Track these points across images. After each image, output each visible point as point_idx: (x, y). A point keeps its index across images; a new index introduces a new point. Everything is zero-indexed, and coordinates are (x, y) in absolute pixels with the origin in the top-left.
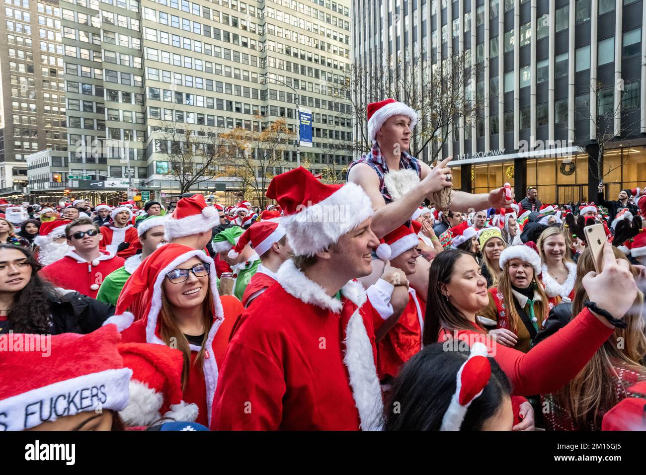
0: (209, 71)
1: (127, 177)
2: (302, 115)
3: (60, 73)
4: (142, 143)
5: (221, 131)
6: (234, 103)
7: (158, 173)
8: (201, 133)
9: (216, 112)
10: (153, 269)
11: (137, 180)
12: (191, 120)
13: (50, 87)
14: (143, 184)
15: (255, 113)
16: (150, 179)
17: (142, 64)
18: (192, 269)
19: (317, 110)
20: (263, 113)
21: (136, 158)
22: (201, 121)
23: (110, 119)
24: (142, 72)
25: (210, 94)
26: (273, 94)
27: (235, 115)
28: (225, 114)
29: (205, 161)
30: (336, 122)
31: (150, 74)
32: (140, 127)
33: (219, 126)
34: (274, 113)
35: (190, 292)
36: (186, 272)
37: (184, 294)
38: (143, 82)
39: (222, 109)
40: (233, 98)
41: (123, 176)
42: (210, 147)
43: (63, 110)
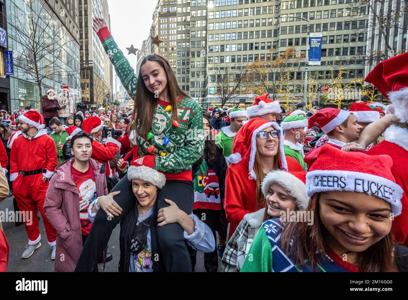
0: (240, 26)
1: (197, 97)
2: (312, 40)
3: (175, 49)
4: (203, 78)
5: (245, 64)
6: (254, 44)
7: (210, 94)
8: (233, 68)
9: (242, 53)
10: (250, 130)
11: (201, 98)
12: (228, 61)
13: (172, 56)
14: (203, 100)
15: (269, 47)
16: (206, 98)
17: (206, 34)
18: (270, 132)
19: (325, 33)
20: (274, 47)
21: (201, 87)
22: (233, 60)
23: (191, 67)
24: (205, 39)
25: (240, 42)
26: (284, 30)
27: (254, 52)
28: (248, 52)
29: (236, 84)
30: (345, 40)
31: (209, 39)
32: (203, 70)
33: (244, 61)
34: (283, 45)
35: (269, 146)
36: (267, 134)
37: (265, 147)
38: (206, 44)
39: (246, 50)
40: (254, 41)
41: (195, 96)
42: (238, 76)
43: (175, 66)
